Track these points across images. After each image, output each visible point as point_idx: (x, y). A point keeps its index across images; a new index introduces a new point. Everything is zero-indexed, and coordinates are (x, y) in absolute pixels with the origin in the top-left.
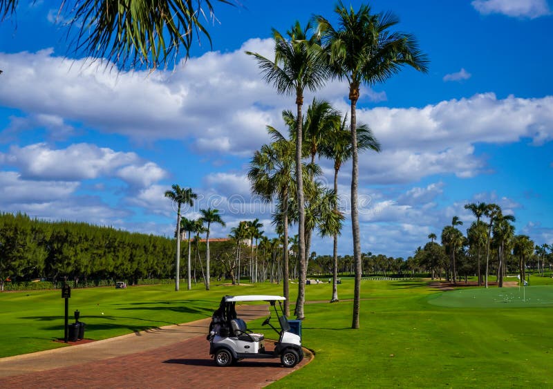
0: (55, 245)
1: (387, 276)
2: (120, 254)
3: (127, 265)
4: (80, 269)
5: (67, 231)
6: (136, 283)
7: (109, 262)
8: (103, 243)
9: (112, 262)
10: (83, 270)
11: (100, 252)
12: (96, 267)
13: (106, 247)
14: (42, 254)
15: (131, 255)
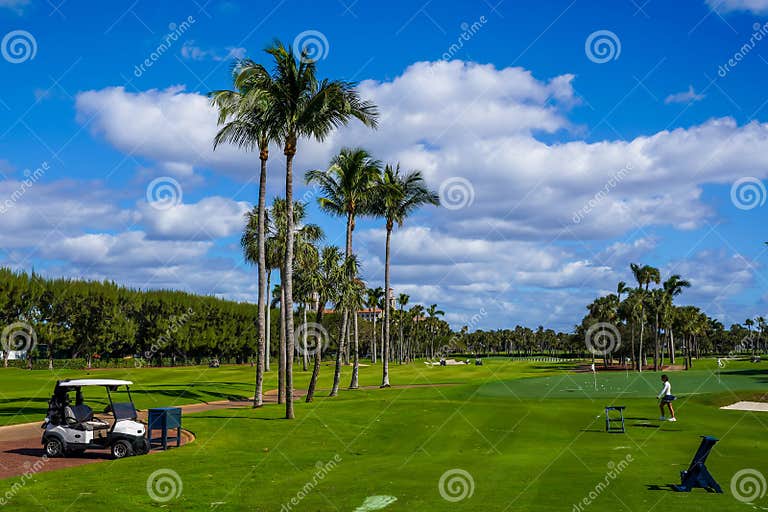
0: (148, 318)
1: (555, 356)
2: (225, 328)
3: (234, 340)
4: (177, 345)
5: (160, 301)
6: (246, 362)
7: (211, 337)
8: (203, 314)
9: (214, 337)
10: (180, 346)
11: (199, 325)
12: (196, 342)
13: (207, 319)
14: (132, 329)
15: (238, 329)
